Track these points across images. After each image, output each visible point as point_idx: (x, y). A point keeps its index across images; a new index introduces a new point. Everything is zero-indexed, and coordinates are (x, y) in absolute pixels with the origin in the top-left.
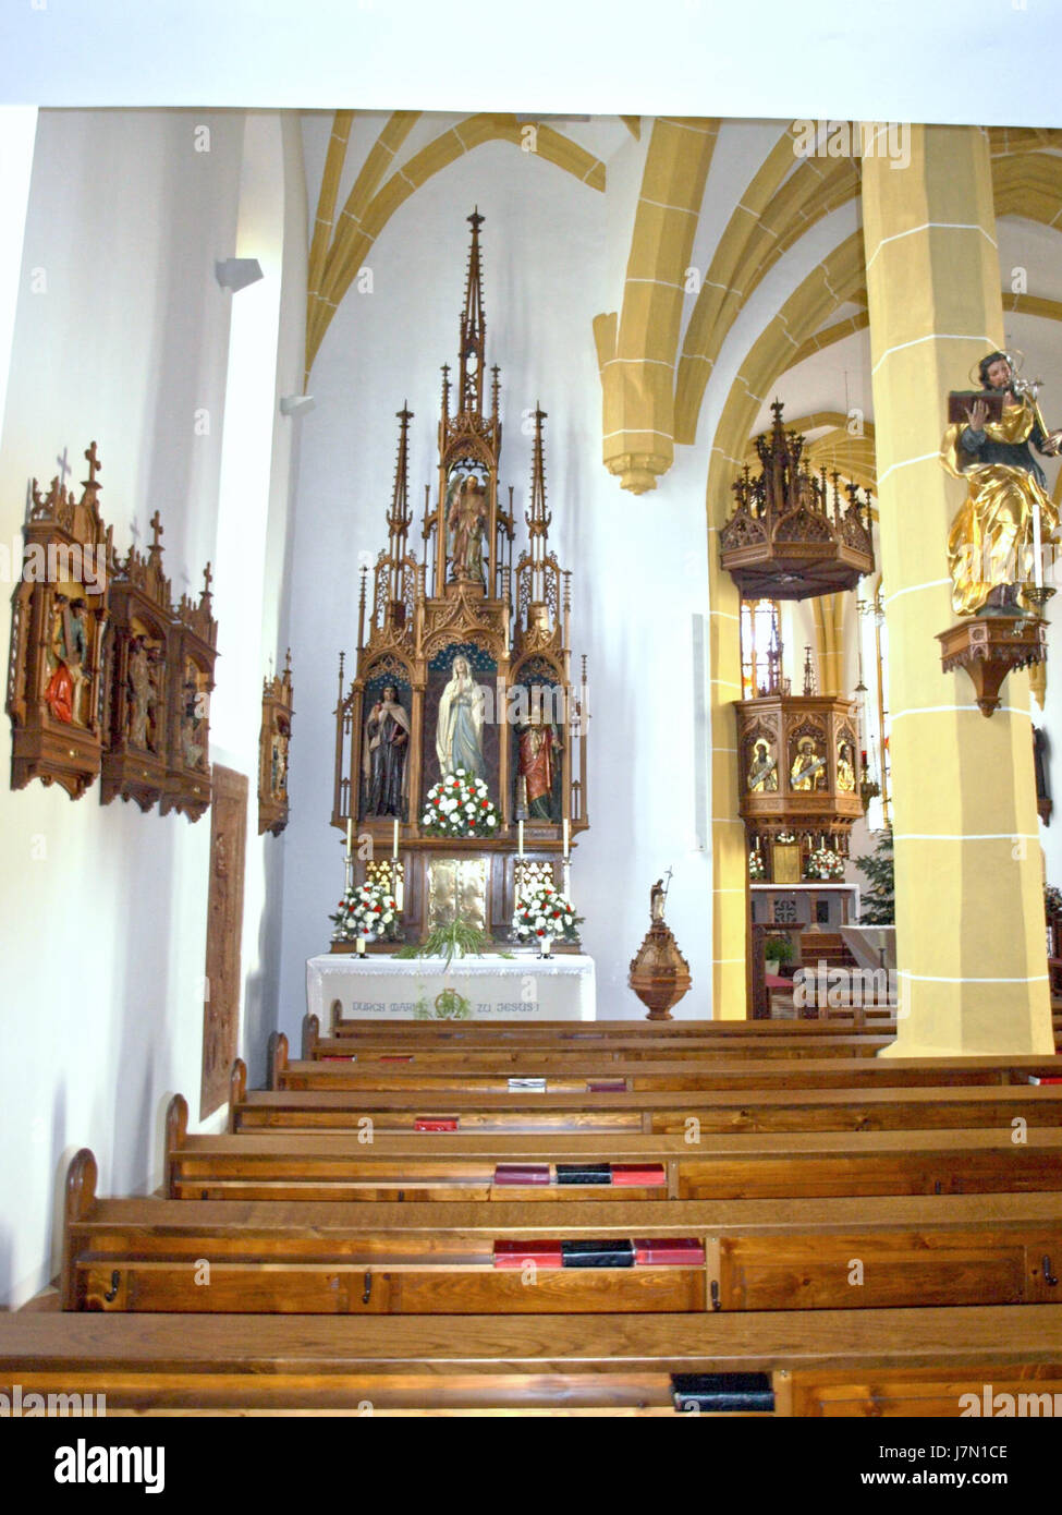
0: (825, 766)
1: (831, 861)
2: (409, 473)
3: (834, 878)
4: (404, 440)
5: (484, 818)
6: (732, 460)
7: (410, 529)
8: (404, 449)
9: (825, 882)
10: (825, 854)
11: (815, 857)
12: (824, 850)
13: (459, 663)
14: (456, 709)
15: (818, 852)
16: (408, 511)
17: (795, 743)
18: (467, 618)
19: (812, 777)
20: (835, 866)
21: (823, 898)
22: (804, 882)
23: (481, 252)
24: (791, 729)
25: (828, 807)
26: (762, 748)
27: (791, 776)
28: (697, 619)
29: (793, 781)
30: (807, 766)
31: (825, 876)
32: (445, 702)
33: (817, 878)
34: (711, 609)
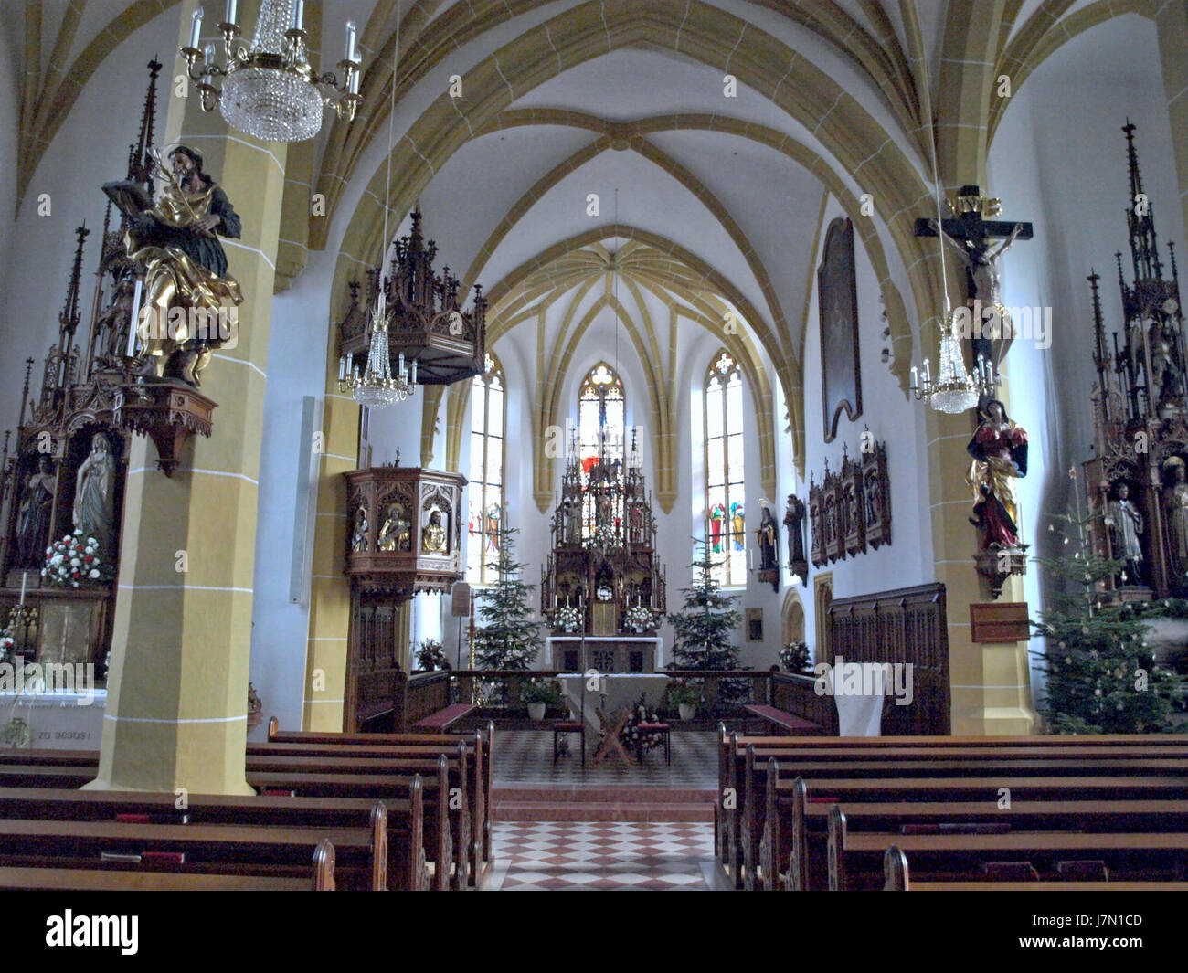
0: (410, 529)
1: (643, 617)
2: (81, 280)
3: (647, 632)
4: (79, 252)
5: (88, 572)
6: (363, 263)
7: (78, 329)
8: (78, 261)
9: (640, 635)
10: (639, 610)
11: (630, 613)
12: (639, 607)
13: (98, 439)
14: (87, 479)
15: (635, 609)
16: (77, 312)
17: (386, 509)
18: (101, 402)
19: (397, 540)
20: (647, 621)
21: (637, 649)
22: (619, 635)
23: (156, 93)
24: (381, 496)
25: (409, 566)
26: (363, 513)
27: (379, 537)
28: (309, 401)
29: (379, 543)
30: (392, 530)
31: (639, 631)
32: (81, 471)
33: (633, 632)
34: (326, 392)
